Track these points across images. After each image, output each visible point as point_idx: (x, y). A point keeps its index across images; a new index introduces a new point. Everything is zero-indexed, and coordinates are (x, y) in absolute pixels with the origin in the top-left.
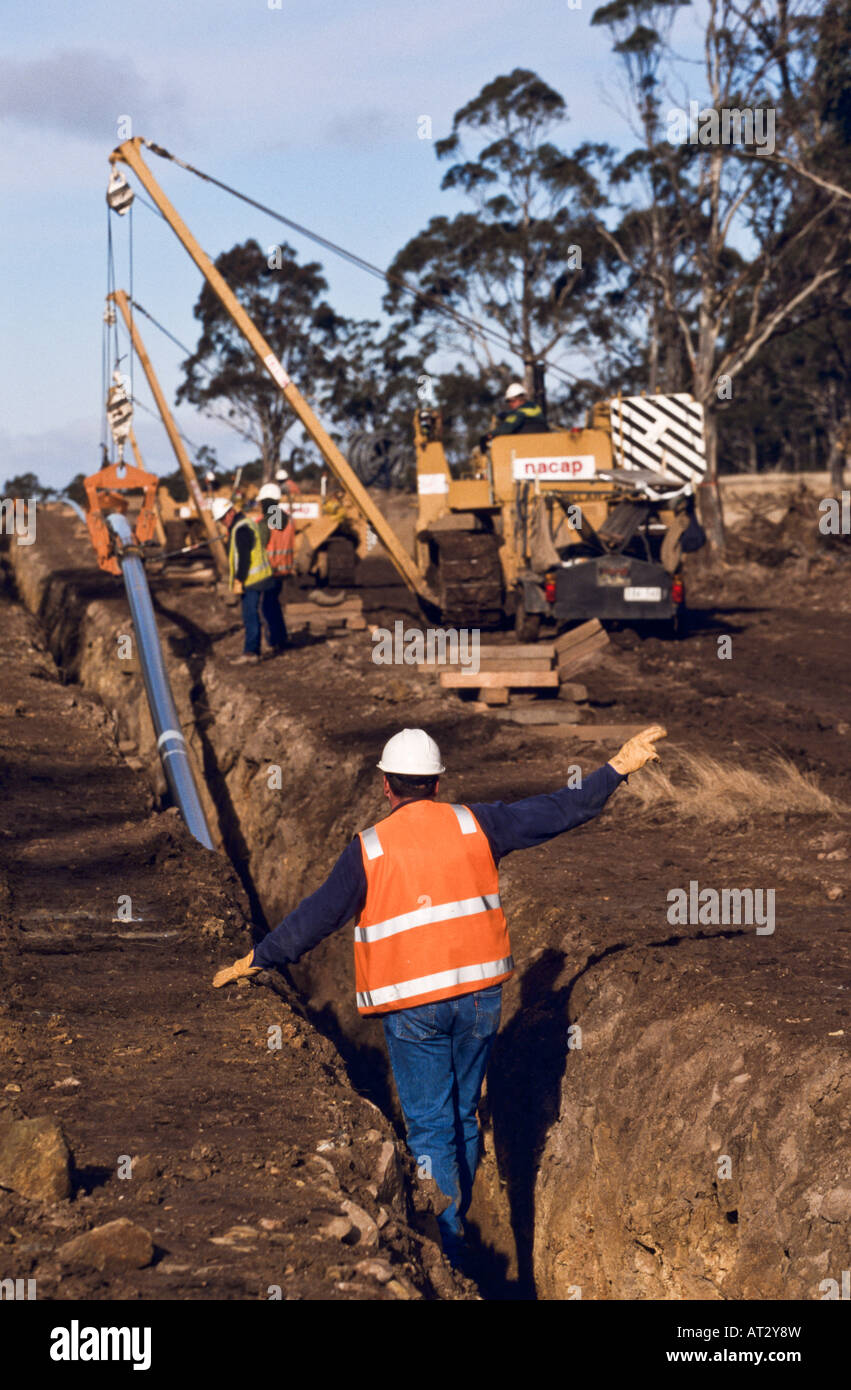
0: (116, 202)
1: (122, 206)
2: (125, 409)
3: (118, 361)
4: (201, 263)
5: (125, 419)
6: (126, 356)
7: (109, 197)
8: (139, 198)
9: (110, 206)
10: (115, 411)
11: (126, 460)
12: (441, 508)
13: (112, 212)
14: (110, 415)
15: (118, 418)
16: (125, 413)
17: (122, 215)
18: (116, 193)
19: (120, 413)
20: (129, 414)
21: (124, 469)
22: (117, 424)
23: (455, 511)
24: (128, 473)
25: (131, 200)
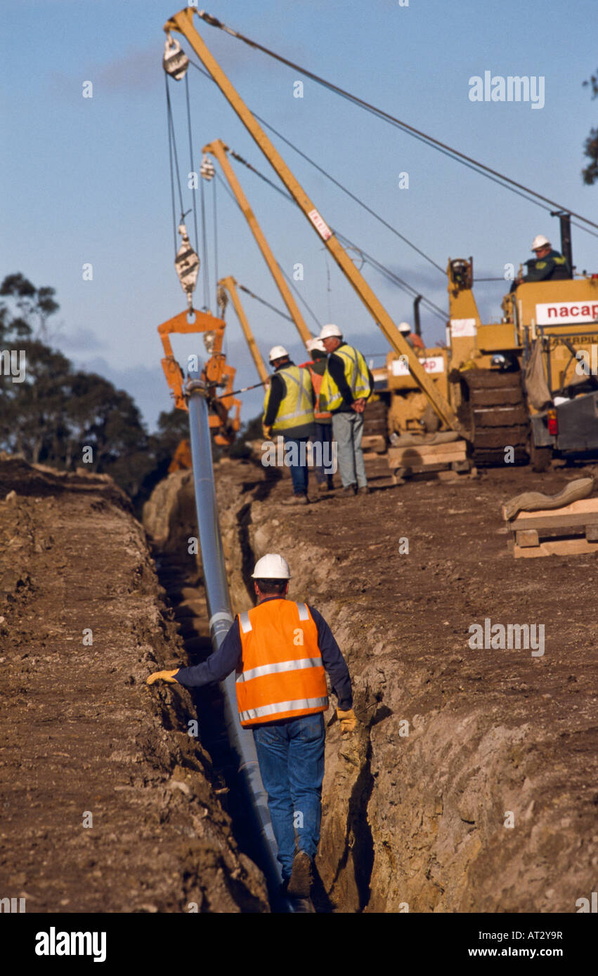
0: (172, 68)
1: (178, 71)
2: (191, 260)
3: (183, 216)
4: (249, 126)
5: (191, 269)
6: (190, 211)
7: (165, 64)
8: (193, 64)
9: (167, 72)
10: (183, 262)
11: (195, 307)
12: (471, 350)
13: (170, 78)
14: (178, 266)
15: (185, 268)
16: (191, 263)
17: (178, 80)
18: (172, 59)
19: (187, 264)
20: (195, 264)
21: (194, 315)
22: (185, 274)
23: (484, 353)
24: (197, 317)
25: (186, 65)
